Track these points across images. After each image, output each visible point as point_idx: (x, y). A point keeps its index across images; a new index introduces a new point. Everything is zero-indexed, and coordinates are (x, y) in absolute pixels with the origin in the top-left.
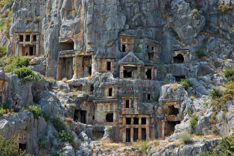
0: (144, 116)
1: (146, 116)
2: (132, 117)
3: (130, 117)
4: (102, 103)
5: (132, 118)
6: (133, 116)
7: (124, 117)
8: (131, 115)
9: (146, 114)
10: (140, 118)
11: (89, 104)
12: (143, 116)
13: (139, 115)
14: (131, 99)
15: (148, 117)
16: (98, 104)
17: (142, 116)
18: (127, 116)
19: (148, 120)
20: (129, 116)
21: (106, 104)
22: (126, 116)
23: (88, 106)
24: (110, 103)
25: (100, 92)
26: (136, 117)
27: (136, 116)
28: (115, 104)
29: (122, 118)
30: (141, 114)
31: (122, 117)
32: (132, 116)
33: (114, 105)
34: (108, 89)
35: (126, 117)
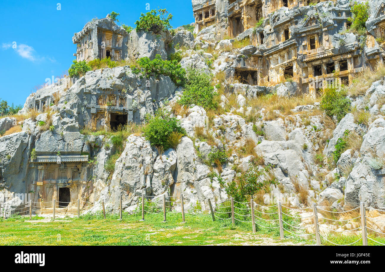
0: (342, 56)
1: (346, 57)
2: (323, 63)
3: (319, 63)
4: (276, 53)
5: (323, 65)
6: (324, 61)
7: (309, 65)
8: (320, 61)
9: (345, 53)
10: (337, 61)
11: (259, 60)
12: (342, 58)
13: (333, 58)
14: (318, 34)
15: (349, 56)
16: (271, 57)
17: (339, 58)
18: (314, 63)
19: (351, 61)
20: (317, 63)
21: (282, 53)
22: (312, 64)
23: (258, 63)
24: (287, 50)
25: (272, 38)
26: (329, 61)
27: (329, 59)
28: (293, 49)
29: (307, 68)
30: (337, 55)
31: (306, 66)
32: (322, 61)
33: (292, 51)
34: (284, 31)
35: (312, 66)
